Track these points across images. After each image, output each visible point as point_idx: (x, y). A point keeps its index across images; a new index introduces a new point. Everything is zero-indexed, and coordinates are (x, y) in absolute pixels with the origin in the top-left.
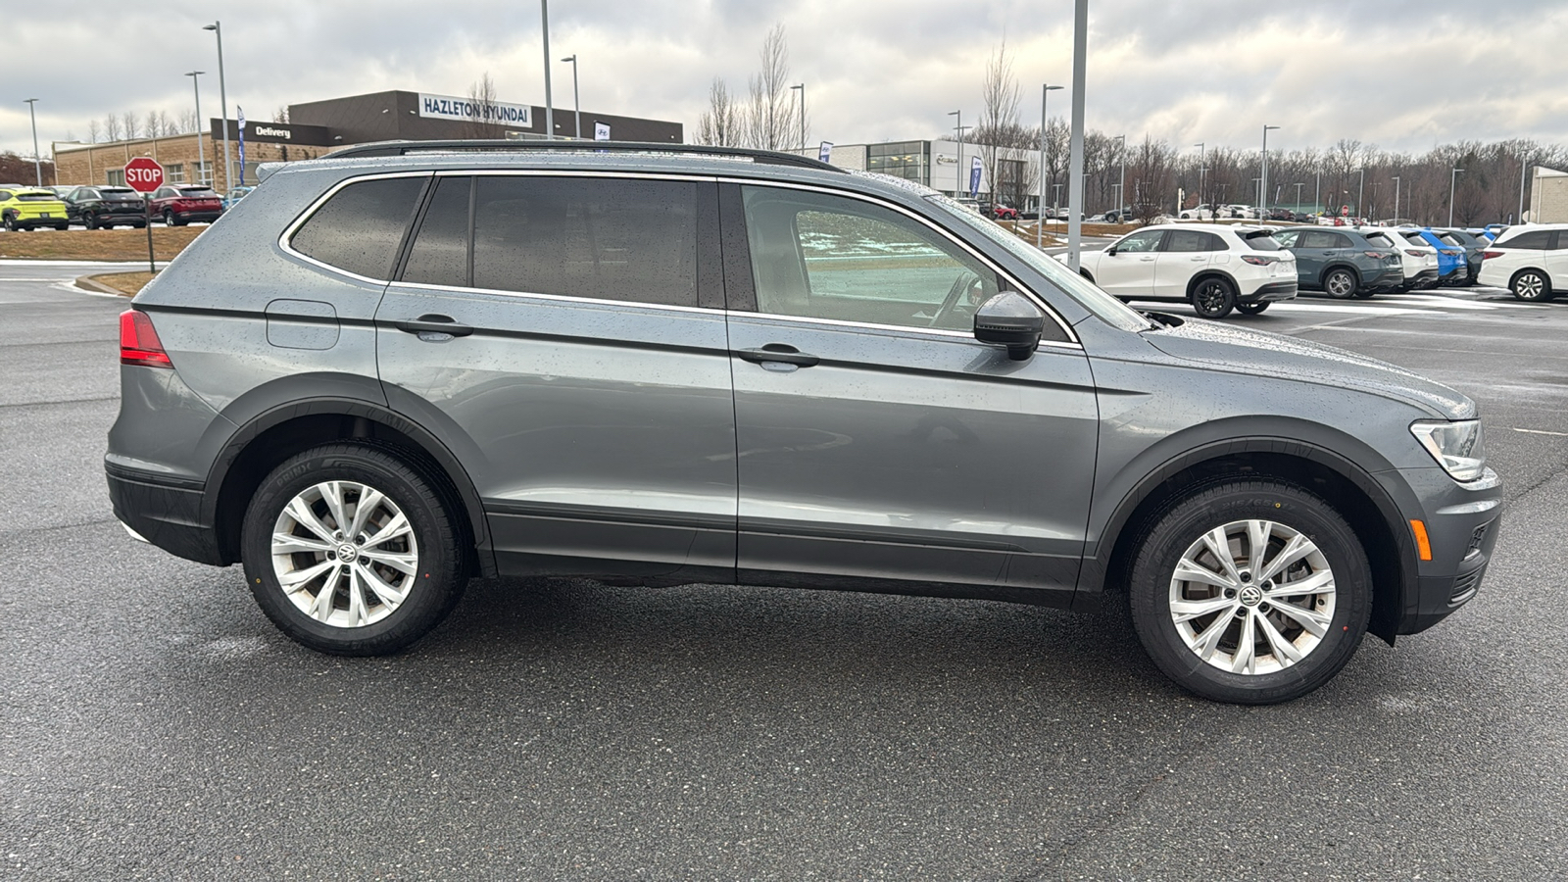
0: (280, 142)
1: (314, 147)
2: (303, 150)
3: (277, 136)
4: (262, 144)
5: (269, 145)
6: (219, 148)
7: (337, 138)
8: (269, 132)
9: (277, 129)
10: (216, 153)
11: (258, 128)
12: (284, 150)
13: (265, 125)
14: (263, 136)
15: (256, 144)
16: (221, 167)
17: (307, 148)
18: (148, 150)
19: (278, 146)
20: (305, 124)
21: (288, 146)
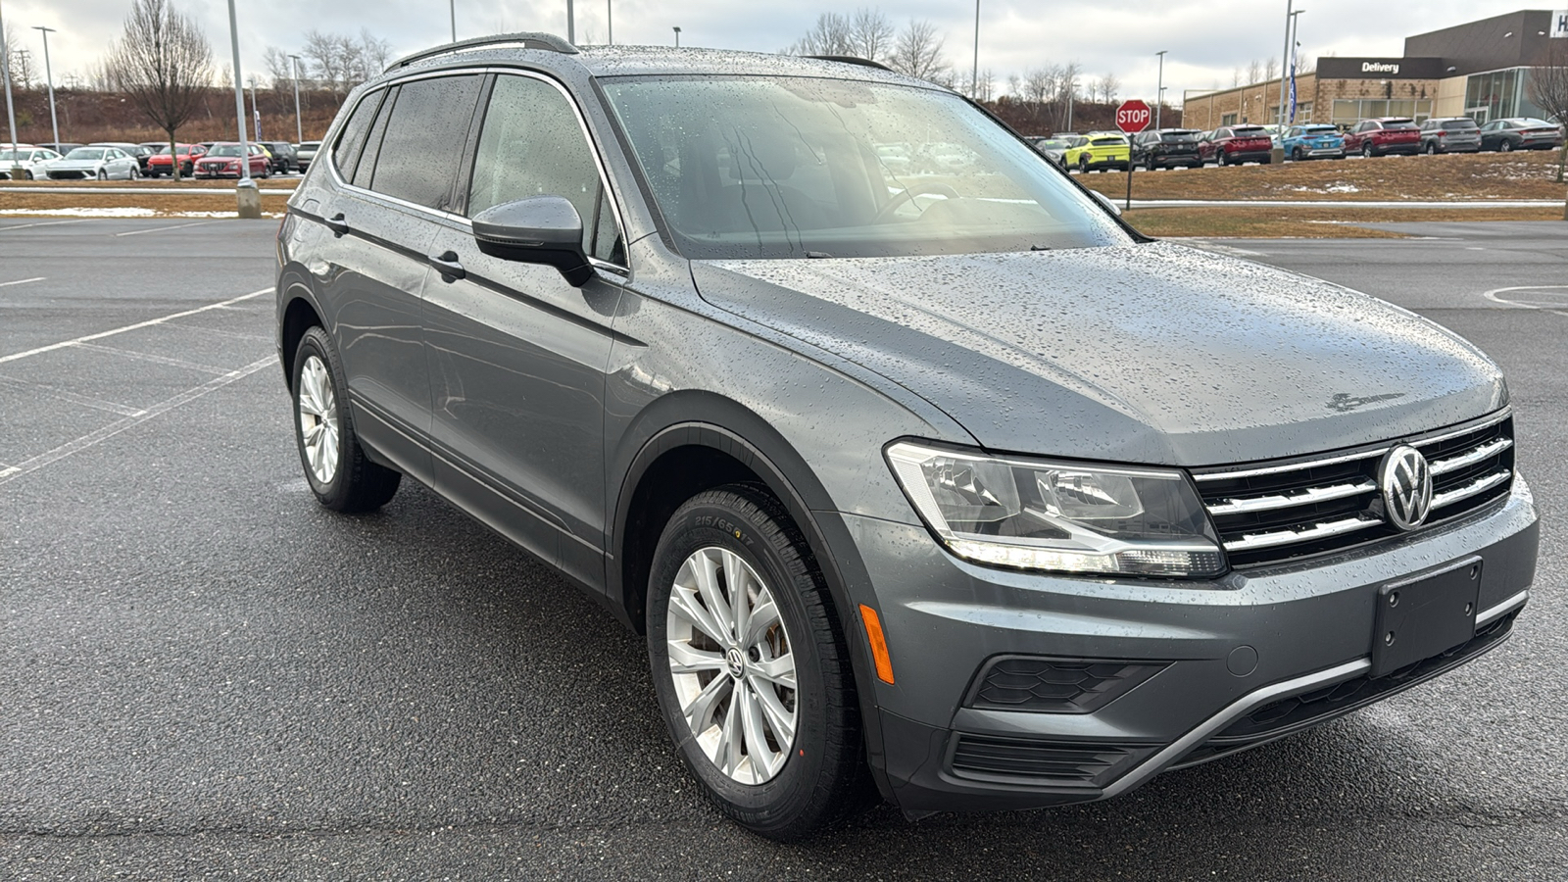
0: (1386, 78)
1: (1423, 81)
2: (1411, 85)
3: (1383, 71)
4: (1367, 81)
5: (1374, 81)
6: (1321, 87)
7: (1450, 69)
8: (1376, 67)
9: (1385, 64)
10: (1318, 92)
11: (1364, 64)
12: (1389, 86)
13: (1372, 61)
14: (1369, 72)
15: (1360, 81)
16: (1320, 107)
17: (1414, 82)
18: (1259, 93)
19: (1383, 82)
20: (1419, 56)
21: (1393, 81)
